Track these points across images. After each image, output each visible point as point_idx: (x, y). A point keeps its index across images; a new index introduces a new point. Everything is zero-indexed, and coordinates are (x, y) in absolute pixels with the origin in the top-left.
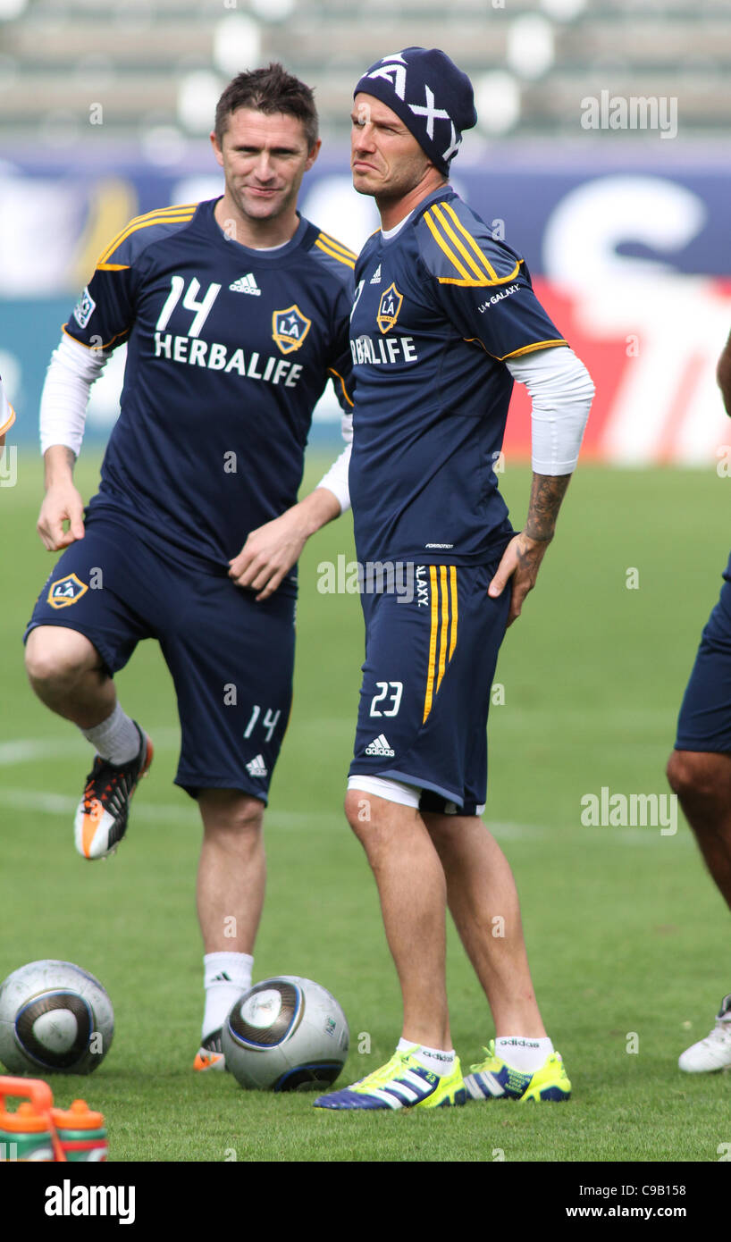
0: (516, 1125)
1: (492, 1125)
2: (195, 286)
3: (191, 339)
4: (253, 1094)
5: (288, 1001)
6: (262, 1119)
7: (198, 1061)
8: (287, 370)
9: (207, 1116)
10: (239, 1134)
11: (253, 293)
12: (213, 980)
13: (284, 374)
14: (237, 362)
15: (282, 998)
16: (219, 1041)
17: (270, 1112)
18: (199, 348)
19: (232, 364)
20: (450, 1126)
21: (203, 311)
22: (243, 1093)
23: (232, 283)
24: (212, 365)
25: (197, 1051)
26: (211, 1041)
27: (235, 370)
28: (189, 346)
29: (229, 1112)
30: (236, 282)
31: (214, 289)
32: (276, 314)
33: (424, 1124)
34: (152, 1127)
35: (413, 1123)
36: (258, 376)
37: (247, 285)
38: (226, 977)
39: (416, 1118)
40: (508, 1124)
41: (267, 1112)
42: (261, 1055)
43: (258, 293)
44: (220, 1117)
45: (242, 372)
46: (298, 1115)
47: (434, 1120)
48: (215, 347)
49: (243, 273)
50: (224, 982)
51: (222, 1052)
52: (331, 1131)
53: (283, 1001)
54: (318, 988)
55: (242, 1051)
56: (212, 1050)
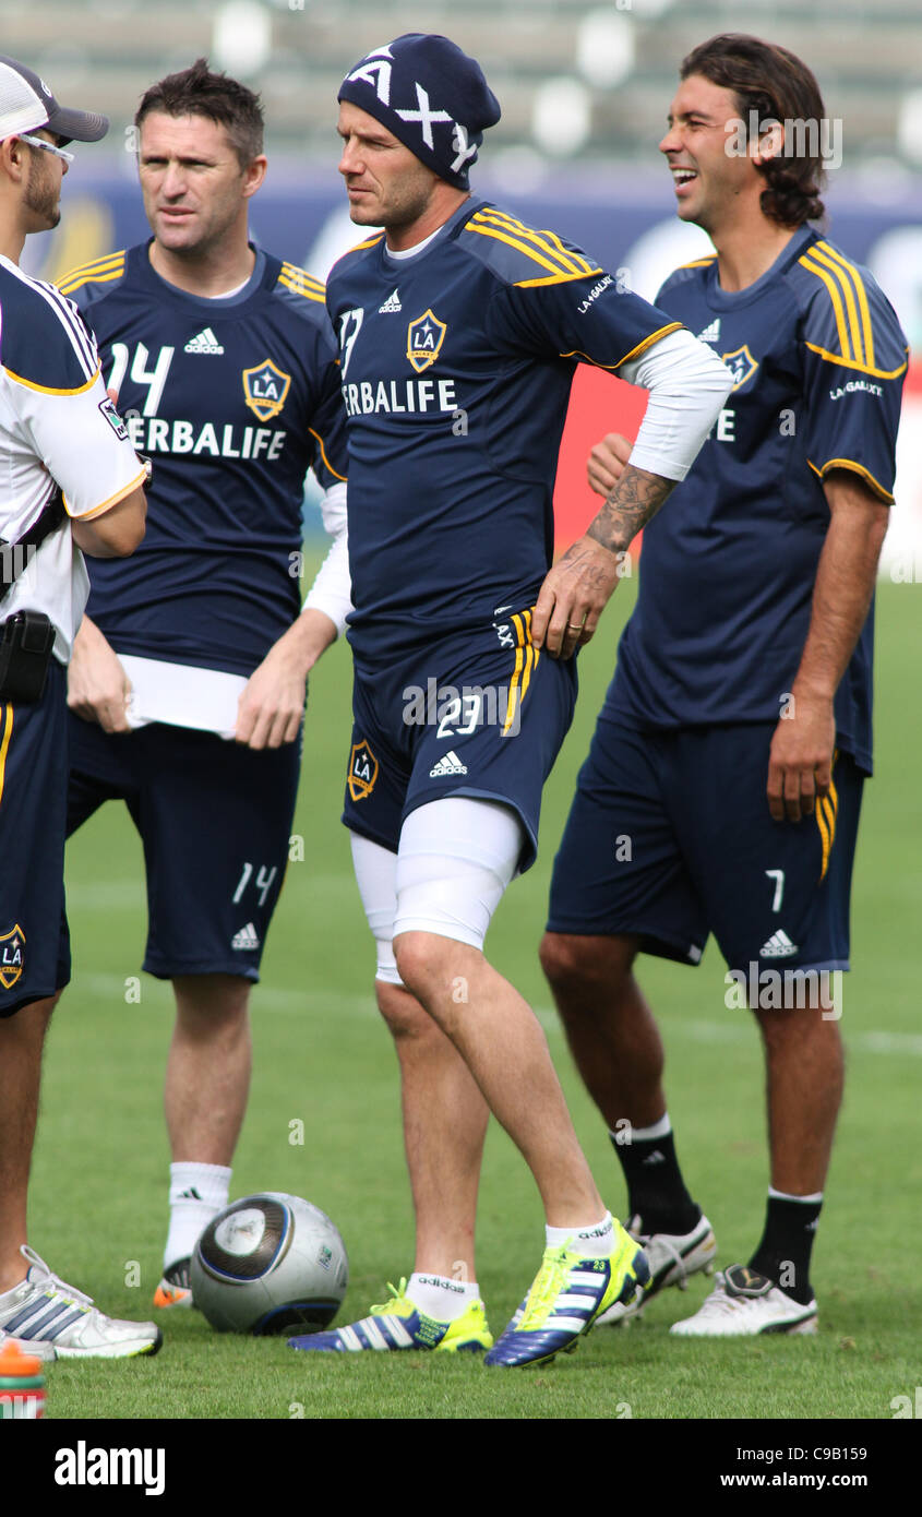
0: (553, 1384)
1: (522, 1385)
2: (142, 353)
3: (147, 420)
4: (227, 1337)
5: (274, 1224)
6: (238, 1368)
7: (159, 1297)
8: (268, 440)
9: (168, 1363)
10: (209, 1386)
11: (214, 352)
12: (180, 1196)
13: (264, 445)
14: (207, 439)
15: (267, 1219)
16: (185, 1274)
17: (248, 1361)
18: (159, 429)
20: (470, 1385)
21: (157, 382)
22: (216, 1336)
23: (188, 343)
24: (177, 448)
25: (158, 1282)
26: (174, 1272)
27: (206, 450)
28: (145, 428)
29: (196, 1361)
30: (193, 341)
31: (166, 354)
32: (246, 373)
33: (438, 1381)
34: (102, 1374)
35: (424, 1379)
37: (205, 343)
38: (195, 1195)
39: (428, 1373)
40: (542, 1383)
41: (244, 1361)
42: (239, 1289)
43: (220, 351)
44: (186, 1365)
45: (215, 451)
46: (282, 1365)
47: (450, 1376)
48: (178, 425)
49: (198, 329)
50: (192, 1201)
51: (188, 1288)
52: (323, 1386)
53: (267, 1223)
54: (311, 1208)
55: (214, 1285)
56: (175, 1284)
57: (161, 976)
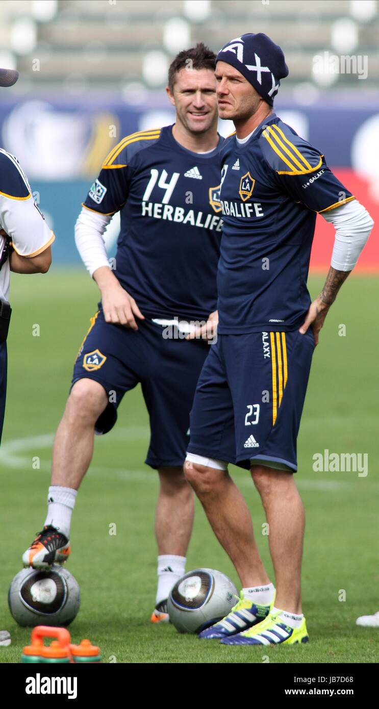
0: (336, 653)
1: (321, 654)
2: (165, 174)
3: (164, 205)
4: (185, 636)
5: (205, 583)
6: (190, 650)
7: (153, 617)
8: (217, 221)
9: (158, 648)
10: (177, 658)
11: (197, 178)
12: (163, 571)
13: (216, 224)
14: (190, 217)
15: (202, 581)
16: (165, 606)
17: (195, 646)
18: (169, 210)
19: (187, 219)
20: (298, 655)
21: (170, 188)
22: (180, 635)
23: (186, 172)
24: (176, 220)
25: (153, 611)
26: (161, 606)
27: (189, 222)
28: (162, 209)
29: (171, 646)
30: (188, 172)
31: (176, 176)
32: (211, 190)
33: (283, 653)
34: (128, 655)
35: (277, 652)
36: (201, 225)
37: (194, 173)
38: (170, 570)
39: (278, 650)
40: (331, 653)
41: (193, 646)
42: (190, 614)
43: (200, 178)
44: (166, 649)
45: (193, 223)
46: (211, 648)
47: (288, 651)
48: (178, 209)
49: (191, 167)
50: (169, 573)
51: (167, 613)
52: (230, 657)
53: (202, 582)
54: (222, 575)
55: (179, 612)
56: (161, 611)
57: (154, 467)
